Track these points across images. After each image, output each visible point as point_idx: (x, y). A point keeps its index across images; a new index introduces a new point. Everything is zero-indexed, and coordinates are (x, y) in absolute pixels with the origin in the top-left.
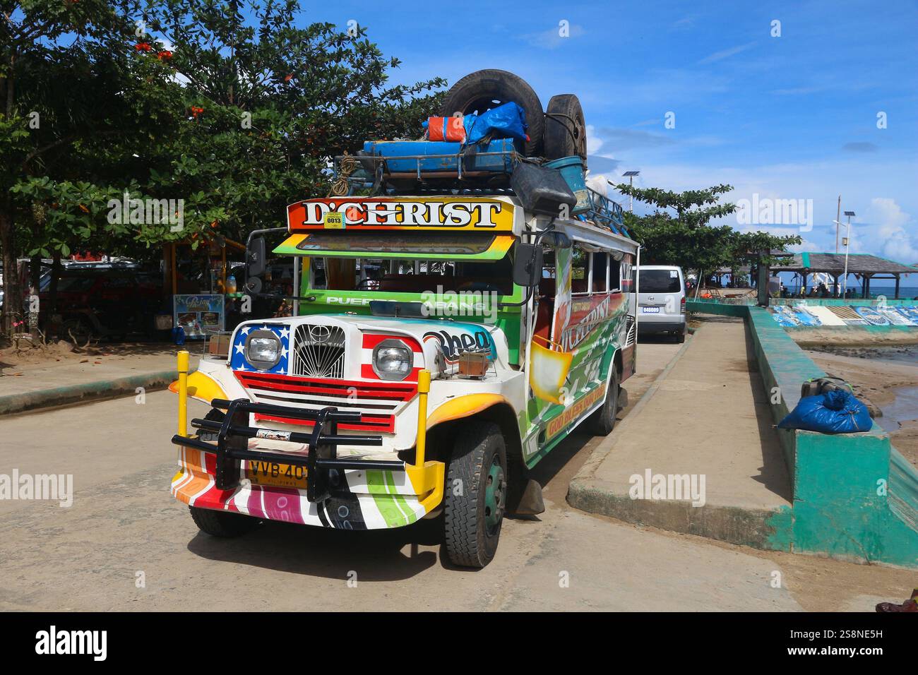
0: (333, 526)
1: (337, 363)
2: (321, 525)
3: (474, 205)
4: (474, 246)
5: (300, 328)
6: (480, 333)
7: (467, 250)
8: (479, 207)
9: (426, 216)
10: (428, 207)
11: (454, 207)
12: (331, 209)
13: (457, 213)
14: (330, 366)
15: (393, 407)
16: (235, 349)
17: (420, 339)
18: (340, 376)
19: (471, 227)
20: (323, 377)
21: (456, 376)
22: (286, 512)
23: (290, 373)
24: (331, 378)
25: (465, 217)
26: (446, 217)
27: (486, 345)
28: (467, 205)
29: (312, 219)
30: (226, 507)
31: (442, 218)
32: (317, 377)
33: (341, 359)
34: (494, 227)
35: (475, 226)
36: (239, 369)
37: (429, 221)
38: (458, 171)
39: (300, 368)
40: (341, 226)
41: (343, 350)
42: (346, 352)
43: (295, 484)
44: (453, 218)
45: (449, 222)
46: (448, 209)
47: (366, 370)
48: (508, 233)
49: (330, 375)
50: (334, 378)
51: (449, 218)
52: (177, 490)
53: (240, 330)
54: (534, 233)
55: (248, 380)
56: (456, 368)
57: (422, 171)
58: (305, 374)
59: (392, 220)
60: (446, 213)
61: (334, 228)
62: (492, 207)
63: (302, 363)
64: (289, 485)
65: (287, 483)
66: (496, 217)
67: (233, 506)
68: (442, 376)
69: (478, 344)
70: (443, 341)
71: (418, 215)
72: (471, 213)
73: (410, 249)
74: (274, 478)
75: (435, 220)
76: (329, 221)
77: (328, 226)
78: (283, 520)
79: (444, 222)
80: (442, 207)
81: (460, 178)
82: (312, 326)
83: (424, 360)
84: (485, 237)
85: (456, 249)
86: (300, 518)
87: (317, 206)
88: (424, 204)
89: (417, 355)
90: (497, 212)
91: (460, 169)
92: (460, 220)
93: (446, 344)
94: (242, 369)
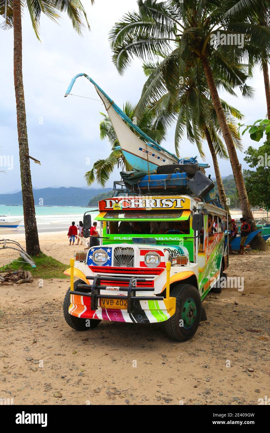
0: (137, 322)
1: (131, 261)
2: (132, 322)
3: (174, 200)
4: (174, 215)
5: (116, 248)
6: (179, 249)
7: (171, 217)
8: (176, 200)
9: (155, 204)
10: (156, 201)
11: (166, 201)
12: (116, 202)
13: (167, 203)
14: (128, 263)
15: (153, 277)
16: (88, 258)
17: (163, 251)
18: (132, 266)
19: (173, 208)
20: (126, 267)
21: (176, 265)
22: (118, 318)
23: (112, 266)
24: (129, 267)
25: (170, 204)
26: (163, 204)
27: (182, 253)
28: (172, 200)
29: (108, 206)
30: (93, 317)
31: (161, 205)
32: (124, 267)
33: (133, 260)
34: (182, 208)
35: (175, 207)
36: (91, 265)
37: (156, 206)
38: (164, 186)
39: (116, 263)
40: (120, 209)
41: (133, 256)
42: (135, 257)
43: (120, 307)
44: (166, 205)
45: (164, 206)
46: (164, 201)
47: (142, 264)
48: (188, 210)
49: (128, 266)
50: (130, 267)
51: (164, 205)
52: (72, 312)
53: (91, 250)
54: (197, 210)
55: (94, 269)
56: (176, 262)
57: (149, 187)
58: (119, 266)
59: (141, 206)
60: (163, 203)
61: (118, 209)
62: (181, 200)
63: (117, 262)
64: (118, 308)
65: (117, 307)
66: (183, 204)
67: (96, 317)
68: (172, 265)
69: (180, 254)
70: (170, 252)
71: (152, 204)
72: (173, 202)
73: (148, 217)
74: (112, 306)
75: (159, 205)
76: (115, 207)
77: (115, 209)
78: (117, 321)
79: (162, 206)
80: (161, 200)
81: (165, 189)
82: (121, 248)
83: (164, 259)
84: (179, 212)
85: (167, 216)
86: (123, 320)
87: (110, 201)
88: (154, 200)
89: (162, 257)
90: (183, 202)
91: (165, 185)
92: (169, 205)
93: (171, 253)
94: (92, 265)
